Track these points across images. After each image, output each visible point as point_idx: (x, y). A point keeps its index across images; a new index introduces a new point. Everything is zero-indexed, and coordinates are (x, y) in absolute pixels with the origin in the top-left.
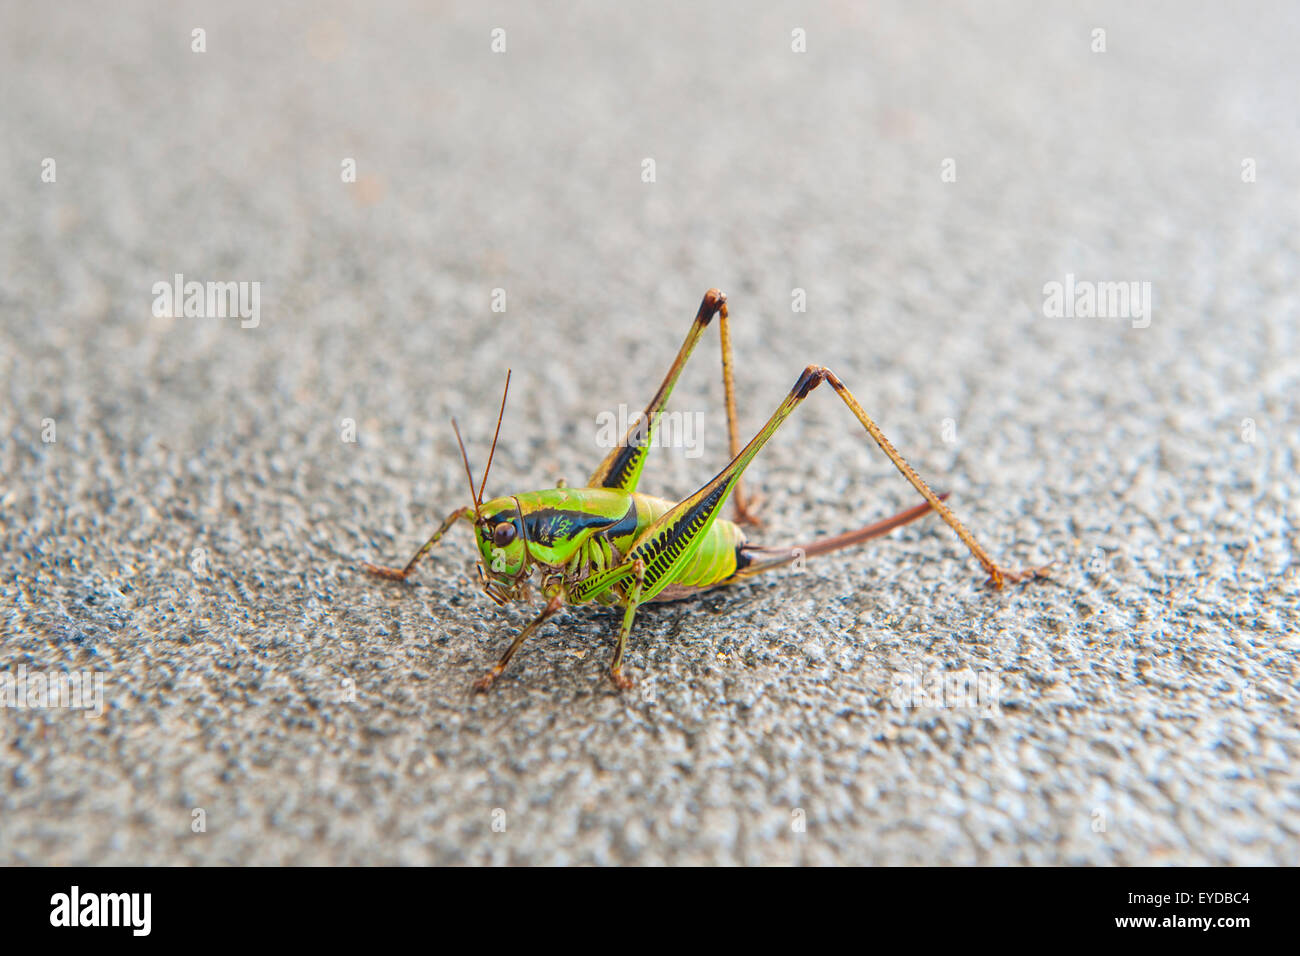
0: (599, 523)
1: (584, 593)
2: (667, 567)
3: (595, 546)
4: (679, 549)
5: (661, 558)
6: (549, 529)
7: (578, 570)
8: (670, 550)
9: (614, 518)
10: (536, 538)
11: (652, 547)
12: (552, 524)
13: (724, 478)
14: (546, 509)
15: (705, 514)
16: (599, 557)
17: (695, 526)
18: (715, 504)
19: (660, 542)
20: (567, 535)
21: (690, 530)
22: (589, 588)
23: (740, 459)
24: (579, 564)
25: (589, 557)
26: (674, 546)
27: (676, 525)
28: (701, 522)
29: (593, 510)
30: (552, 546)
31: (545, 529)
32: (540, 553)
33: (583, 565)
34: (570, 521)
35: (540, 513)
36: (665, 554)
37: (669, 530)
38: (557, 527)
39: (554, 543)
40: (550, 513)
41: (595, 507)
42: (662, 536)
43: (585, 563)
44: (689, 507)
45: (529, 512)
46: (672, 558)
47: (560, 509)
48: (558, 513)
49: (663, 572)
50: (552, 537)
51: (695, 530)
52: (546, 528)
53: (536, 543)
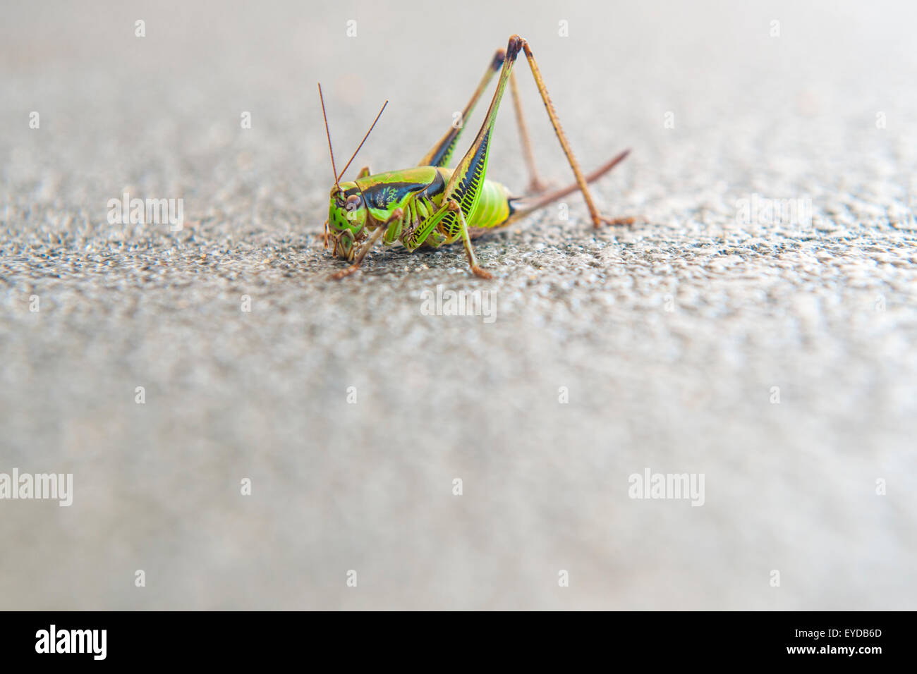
0: (417, 188)
1: (419, 236)
2: (470, 204)
3: (421, 205)
4: (474, 189)
5: (465, 200)
6: (383, 197)
7: (412, 225)
8: (468, 192)
9: (427, 183)
10: (375, 205)
11: (457, 195)
12: (384, 193)
13: (485, 132)
14: (378, 185)
15: (482, 160)
16: (424, 211)
17: (479, 170)
18: (485, 152)
19: (460, 190)
20: (395, 200)
21: (476, 174)
22: (421, 231)
23: (489, 117)
24: (411, 221)
25: (418, 214)
26: (470, 189)
27: (466, 174)
28: (481, 166)
29: (411, 180)
30: (387, 209)
31: (379, 199)
32: (380, 215)
33: (414, 221)
34: (396, 189)
35: (373, 187)
36: (467, 196)
37: (463, 179)
38: (387, 195)
39: (387, 206)
40: (381, 187)
41: (411, 178)
42: (460, 185)
43: (415, 218)
44: (470, 160)
45: (366, 188)
46: (472, 197)
47: (387, 182)
48: (386, 186)
49: (469, 209)
50: (385, 203)
51: (479, 173)
52: (380, 197)
53: (376, 209)
